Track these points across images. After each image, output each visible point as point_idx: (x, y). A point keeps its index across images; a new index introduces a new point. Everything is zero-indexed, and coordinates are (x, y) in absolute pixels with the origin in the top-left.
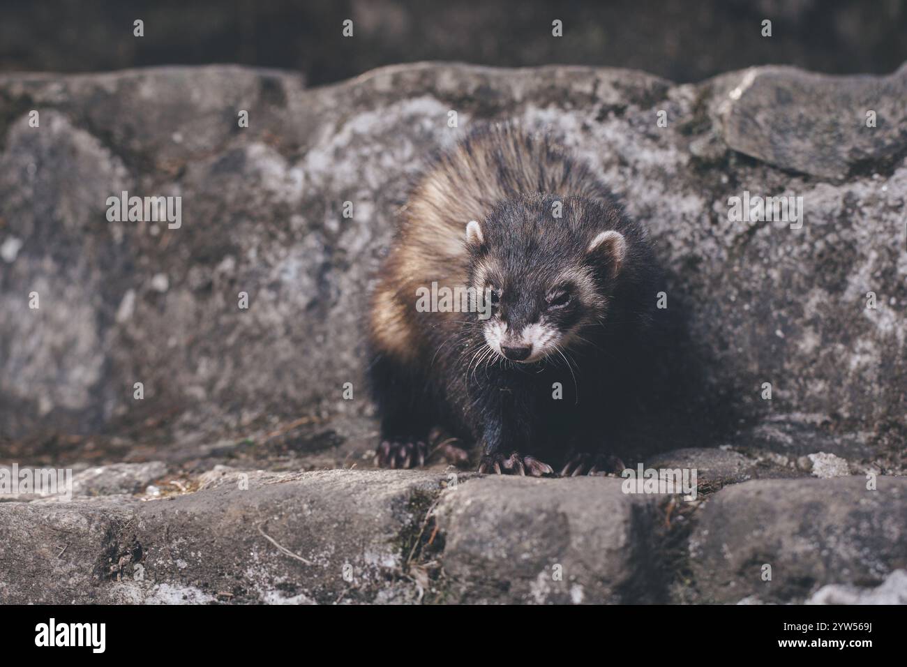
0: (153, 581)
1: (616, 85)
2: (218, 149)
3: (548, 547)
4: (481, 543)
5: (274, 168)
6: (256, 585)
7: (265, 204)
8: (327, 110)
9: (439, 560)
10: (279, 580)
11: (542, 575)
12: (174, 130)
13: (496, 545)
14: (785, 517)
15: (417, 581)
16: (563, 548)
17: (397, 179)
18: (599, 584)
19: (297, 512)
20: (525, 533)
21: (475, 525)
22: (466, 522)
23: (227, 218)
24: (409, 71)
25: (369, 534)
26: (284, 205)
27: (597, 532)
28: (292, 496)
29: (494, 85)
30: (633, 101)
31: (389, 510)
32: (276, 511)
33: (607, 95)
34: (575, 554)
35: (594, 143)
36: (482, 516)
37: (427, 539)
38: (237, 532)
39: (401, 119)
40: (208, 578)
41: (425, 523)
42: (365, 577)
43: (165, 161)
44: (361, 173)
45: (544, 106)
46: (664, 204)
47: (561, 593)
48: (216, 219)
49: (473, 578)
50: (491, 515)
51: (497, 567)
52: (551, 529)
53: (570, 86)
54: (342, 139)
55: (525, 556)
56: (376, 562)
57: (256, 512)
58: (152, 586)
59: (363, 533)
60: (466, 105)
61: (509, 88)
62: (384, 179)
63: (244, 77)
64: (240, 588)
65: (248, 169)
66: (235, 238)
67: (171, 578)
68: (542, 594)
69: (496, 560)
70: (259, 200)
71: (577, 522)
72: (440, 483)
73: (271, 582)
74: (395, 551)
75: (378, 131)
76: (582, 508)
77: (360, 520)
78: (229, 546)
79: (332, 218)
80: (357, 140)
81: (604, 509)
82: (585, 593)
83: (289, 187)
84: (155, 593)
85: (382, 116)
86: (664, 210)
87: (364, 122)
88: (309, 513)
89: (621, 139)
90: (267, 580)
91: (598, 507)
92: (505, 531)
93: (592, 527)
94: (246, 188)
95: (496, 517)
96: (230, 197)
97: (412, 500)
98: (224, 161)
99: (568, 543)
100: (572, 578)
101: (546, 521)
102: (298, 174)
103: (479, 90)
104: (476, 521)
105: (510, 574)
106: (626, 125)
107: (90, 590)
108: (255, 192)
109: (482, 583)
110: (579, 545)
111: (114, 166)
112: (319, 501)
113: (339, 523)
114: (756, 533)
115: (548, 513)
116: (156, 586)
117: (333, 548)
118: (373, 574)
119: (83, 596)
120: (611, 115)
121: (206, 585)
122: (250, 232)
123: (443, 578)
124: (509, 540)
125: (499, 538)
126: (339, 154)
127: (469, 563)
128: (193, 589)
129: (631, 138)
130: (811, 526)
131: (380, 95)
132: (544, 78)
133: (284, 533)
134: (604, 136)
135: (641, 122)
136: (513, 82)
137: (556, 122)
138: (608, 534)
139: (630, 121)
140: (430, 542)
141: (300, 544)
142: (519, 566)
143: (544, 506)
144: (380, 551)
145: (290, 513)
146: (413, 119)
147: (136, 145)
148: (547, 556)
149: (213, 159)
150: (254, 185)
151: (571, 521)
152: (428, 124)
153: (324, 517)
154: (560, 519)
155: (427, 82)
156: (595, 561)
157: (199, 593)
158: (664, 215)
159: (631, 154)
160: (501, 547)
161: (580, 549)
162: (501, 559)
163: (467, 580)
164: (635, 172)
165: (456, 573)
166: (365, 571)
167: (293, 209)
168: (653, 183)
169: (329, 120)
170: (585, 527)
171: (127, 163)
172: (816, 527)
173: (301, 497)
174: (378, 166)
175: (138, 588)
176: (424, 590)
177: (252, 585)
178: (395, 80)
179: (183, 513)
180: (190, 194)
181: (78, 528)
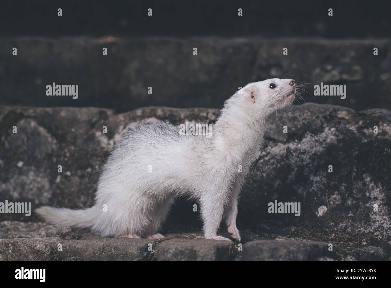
1: (214, 113)
2: (87, 134)
5: (104, 140)
7: (101, 151)
8: (121, 121)
12: (72, 128)
14: (266, 252)
19: (110, 251)
20: (182, 257)
21: (166, 255)
23: (89, 156)
24: (148, 110)
25: (133, 258)
26: (107, 152)
27: (206, 256)
28: (109, 246)
29: (175, 113)
31: (139, 251)
32: (103, 251)
33: (211, 117)
36: (169, 252)
38: (91, 257)
41: (151, 255)
43: (69, 138)
45: (191, 121)
48: (85, 156)
50: (171, 251)
52: (191, 256)
53: (199, 114)
54: (126, 131)
57: (97, 251)
59: (130, 258)
61: (180, 115)
63: (94, 110)
65: (96, 140)
66: (91, 162)
70: (99, 150)
71: (199, 253)
72: (155, 243)
76: (201, 249)
77: (130, 254)
81: (208, 249)
83: (109, 146)
85: (139, 123)
87: (133, 125)
88: (114, 251)
91: (206, 248)
93: (204, 255)
94: (95, 146)
95: (173, 252)
96: (90, 149)
98: (88, 138)
101: (189, 253)
102: (111, 142)
103: (170, 115)
104: (167, 254)
108: (98, 148)
111: (53, 140)
112: (117, 247)
113: (123, 255)
114: (257, 257)
115: (190, 250)
120: (212, 123)
122: (96, 160)
125: (174, 259)
130: (274, 255)
131: (138, 116)
132: (191, 112)
136: (181, 113)
138: (209, 257)
143: (189, 248)
145: (108, 252)
147: (60, 132)
149: (85, 137)
150: (97, 146)
151: (197, 253)
153: (118, 253)
154: (194, 252)
155: (153, 113)
169: (122, 124)
170: (202, 255)
171: (57, 139)
172: (276, 255)
173: (111, 246)
178: (143, 112)
179: (75, 247)
180: (77, 149)
181: (42, 250)
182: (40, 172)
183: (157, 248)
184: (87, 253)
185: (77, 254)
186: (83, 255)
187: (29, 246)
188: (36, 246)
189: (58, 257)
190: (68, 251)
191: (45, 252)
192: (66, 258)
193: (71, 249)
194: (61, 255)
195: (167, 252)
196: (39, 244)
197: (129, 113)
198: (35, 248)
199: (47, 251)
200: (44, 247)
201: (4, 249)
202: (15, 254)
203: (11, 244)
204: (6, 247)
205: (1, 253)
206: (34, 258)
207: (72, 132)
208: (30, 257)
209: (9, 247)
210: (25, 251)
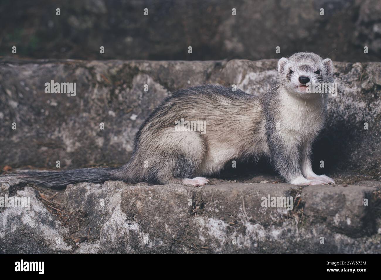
0: (208, 217)
1: (336, 67)
3: (339, 205)
4: (317, 204)
9: (301, 211)
10: (249, 218)
11: (337, 215)
12: (188, 80)
13: (322, 205)
15: (295, 218)
16: (343, 206)
18: (356, 217)
19: (255, 195)
20: (331, 201)
21: (315, 199)
22: (312, 198)
27: (355, 200)
28: (253, 189)
30: (342, 72)
31: (285, 195)
32: (248, 194)
34: (348, 207)
36: (317, 196)
37: (297, 205)
38: (235, 200)
39: (265, 76)
40: (225, 216)
41: (296, 199)
42: (278, 217)
46: (353, 105)
47: (344, 221)
49: (314, 216)
50: (320, 195)
51: (322, 212)
52: (340, 200)
54: (245, 82)
55: (331, 208)
56: (281, 212)
57: (241, 193)
58: (207, 219)
63: (210, 63)
64: (236, 221)
67: (214, 216)
68: (338, 221)
69: (322, 210)
71: (348, 197)
73: (247, 219)
75: (258, 80)
76: (350, 193)
78: (233, 205)
80: (251, 82)
81: (357, 193)
82: (351, 221)
84: (209, 222)
85: (259, 75)
86: (354, 106)
87: (253, 76)
88: (258, 195)
90: (245, 218)
91: (355, 193)
92: (325, 200)
93: (353, 199)
95: (322, 196)
97: (291, 192)
99: (345, 204)
100: (347, 215)
101: (338, 197)
105: (327, 214)
106: (340, 79)
107: (187, 219)
109: (317, 218)
110: (349, 205)
111: (169, 94)
112: (262, 191)
115: (339, 194)
116: (209, 219)
118: (280, 216)
119: (184, 222)
120: (335, 76)
121: (225, 219)
123: (303, 217)
124: (326, 203)
125: (323, 203)
126: (245, 87)
127: (313, 211)
128: (221, 221)
129: (342, 83)
131: (258, 68)
133: (250, 201)
135: (345, 78)
138: (358, 201)
140: (298, 205)
141: (256, 206)
142: (329, 212)
143: (337, 192)
144: (282, 208)
145: (253, 195)
146: (270, 77)
147: (175, 86)
148: (339, 208)
151: (347, 197)
154: (343, 196)
155: (274, 65)
156: (354, 210)
157: (223, 223)
158: (354, 108)
159: (342, 89)
160: (324, 205)
161: (349, 206)
162: (324, 209)
163: (312, 217)
164: (343, 95)
165: (308, 214)
166: (278, 215)
168: (349, 98)
170: (351, 199)
173: (256, 190)
174: (258, 92)
175: (203, 220)
176: (298, 221)
177: (240, 220)
178: (263, 64)
179: (218, 191)
181: (184, 194)
183: (305, 191)
184: (231, 196)
185: (220, 197)
186: (227, 199)
187: (170, 192)
188: (177, 191)
189: (199, 202)
190: (211, 195)
191: (187, 196)
192: (209, 202)
193: (215, 193)
194: (203, 199)
195: (315, 196)
196: (180, 189)
198: (177, 193)
199: (189, 194)
200: (186, 191)
201: (144, 195)
202: (155, 200)
203: (151, 190)
204: (145, 194)
205: (140, 199)
206: (175, 203)
207: (188, 84)
208: (172, 202)
209: (149, 194)
210: (166, 197)
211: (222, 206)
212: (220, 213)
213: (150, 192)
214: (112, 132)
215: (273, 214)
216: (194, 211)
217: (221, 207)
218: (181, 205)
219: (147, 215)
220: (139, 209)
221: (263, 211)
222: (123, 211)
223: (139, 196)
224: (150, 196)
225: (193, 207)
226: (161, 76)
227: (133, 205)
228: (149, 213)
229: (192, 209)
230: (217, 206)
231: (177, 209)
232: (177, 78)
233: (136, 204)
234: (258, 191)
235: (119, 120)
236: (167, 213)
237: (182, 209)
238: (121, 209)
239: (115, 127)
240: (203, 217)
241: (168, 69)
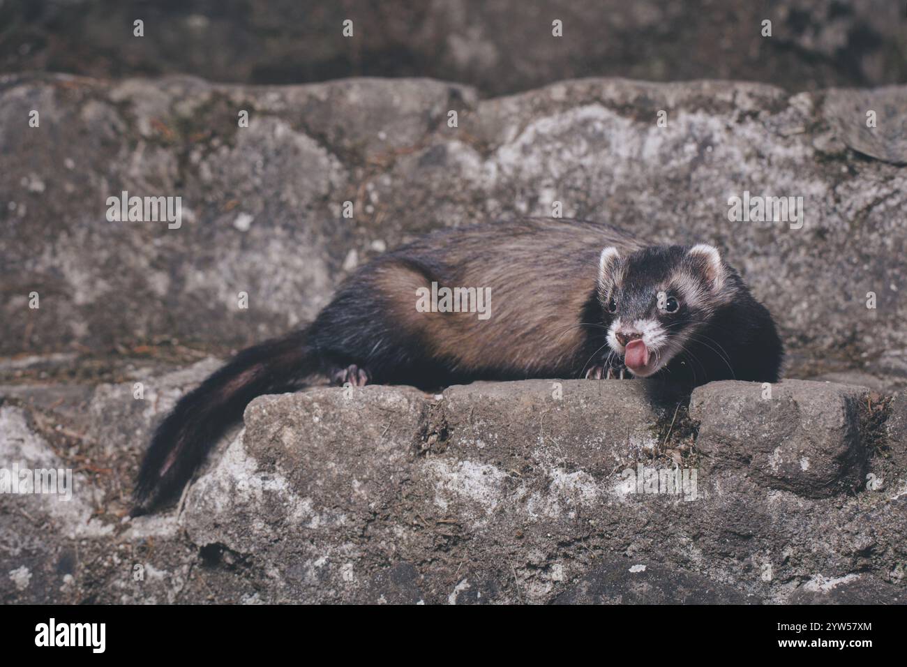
0: (457, 458)
1: (750, 95)
2: (420, 146)
3: (782, 428)
4: (729, 426)
5: (470, 161)
6: (541, 465)
7: (464, 190)
8: (511, 114)
9: (686, 444)
10: (560, 460)
11: (777, 450)
12: (380, 129)
13: (741, 427)
15: (673, 459)
16: (793, 429)
17: (575, 170)
18: (823, 455)
19: (575, 406)
20: (764, 418)
21: (723, 413)
22: (717, 411)
23: (432, 202)
24: (581, 86)
25: (633, 423)
26: (480, 191)
27: (822, 415)
28: (571, 393)
29: (650, 95)
30: (765, 107)
33: (744, 103)
34: (804, 432)
35: (736, 141)
36: (729, 406)
38: (527, 419)
39: (575, 121)
40: (501, 457)
42: (630, 457)
43: (372, 156)
44: (545, 165)
45: (694, 112)
46: (796, 188)
47: (793, 464)
48: (423, 202)
50: (736, 405)
51: (742, 444)
52: (785, 414)
53: (714, 95)
54: (527, 137)
55: (765, 435)
56: (639, 445)
57: (543, 403)
58: (456, 463)
59: (628, 423)
60: (628, 111)
61: (664, 98)
62: (564, 170)
63: (435, 87)
64: (528, 467)
65: (450, 162)
66: (439, 217)
67: (472, 457)
68: (777, 464)
69: (741, 439)
70: (459, 187)
71: (806, 408)
73: (553, 462)
74: (654, 437)
75: (557, 132)
76: (810, 398)
77: (626, 413)
78: (521, 430)
79: (522, 201)
80: (539, 139)
81: (827, 398)
82: (812, 462)
83: (484, 176)
84: (461, 469)
85: (560, 120)
87: (545, 125)
88: (585, 406)
89: (758, 138)
90: (550, 461)
91: (823, 397)
92: (748, 416)
93: (818, 412)
94: (449, 177)
95: (741, 406)
96: (435, 185)
98: (428, 155)
99: (799, 424)
100: (801, 451)
101: (781, 408)
102: (491, 166)
103: (637, 100)
104: (725, 410)
105: (752, 449)
106: (760, 126)
107: (406, 467)
108: (456, 181)
109: (727, 458)
110: (807, 426)
111: (331, 161)
112: (593, 397)
113: (609, 415)
115: (782, 402)
116: (461, 463)
117: (604, 434)
118: (637, 454)
119: (401, 472)
120: (748, 118)
121: (500, 463)
122: (452, 212)
123: (692, 457)
124: (751, 424)
125: (743, 422)
126: (526, 150)
127: (719, 442)
128: (490, 466)
129: (765, 136)
131: (556, 103)
132: (693, 90)
133: (564, 421)
134: (743, 135)
135: (772, 124)
136: (668, 93)
137: (705, 124)
138: (831, 417)
139: (763, 123)
141: (578, 431)
142: (759, 443)
143: (779, 397)
144: (642, 436)
145: (570, 406)
146: (586, 122)
147: (347, 143)
148: (781, 436)
149: (418, 154)
150: (455, 176)
151: (802, 408)
152: (599, 126)
153: (597, 409)
154: (792, 406)
155: (595, 93)
156: (820, 437)
157: (495, 470)
159: (766, 149)
160: (746, 429)
161: (809, 429)
162: (746, 438)
163: (716, 455)
164: (770, 164)
165: (706, 450)
166: (630, 452)
167: (489, 193)
168: (785, 171)
169: (513, 123)
170: (812, 412)
171: (340, 158)
173: (578, 394)
174: (559, 159)
175: (445, 465)
176: (679, 465)
177: (537, 464)
178: (569, 92)
179: (486, 398)
180: (399, 183)
181: (401, 408)
182: (299, 243)
184: (517, 410)
185: (491, 413)
186: (506, 416)
187: (366, 403)
188: (384, 400)
189: (438, 425)
190: (468, 409)
191: (408, 412)
192: (461, 426)
193: (476, 403)
194: (447, 419)
195: (725, 405)
196: (392, 395)
197: (530, 94)
198: (383, 405)
199: (412, 408)
200: (405, 401)
201: (301, 414)
202: (329, 425)
203: (319, 401)
204: (304, 411)
205: (292, 424)
206: (378, 429)
207: (379, 140)
208: (371, 427)
209: (313, 409)
210: (356, 415)
211: (493, 434)
212: (488, 450)
213: (316, 405)
214: (191, 261)
215: (618, 449)
216: (423, 446)
217: (491, 435)
218: (394, 433)
219: (308, 459)
220: (288, 446)
221: (592, 442)
222: (248, 453)
223: (289, 417)
224: (316, 416)
225: (423, 438)
226: (312, 118)
227: (274, 438)
228: (314, 456)
229: (420, 441)
230: (482, 434)
231: (383, 444)
232: (351, 125)
233: (282, 436)
234: (582, 397)
235: (206, 230)
236: (359, 454)
237: (394, 444)
238: (244, 449)
239: (196, 248)
240: (446, 460)
241: (328, 103)
